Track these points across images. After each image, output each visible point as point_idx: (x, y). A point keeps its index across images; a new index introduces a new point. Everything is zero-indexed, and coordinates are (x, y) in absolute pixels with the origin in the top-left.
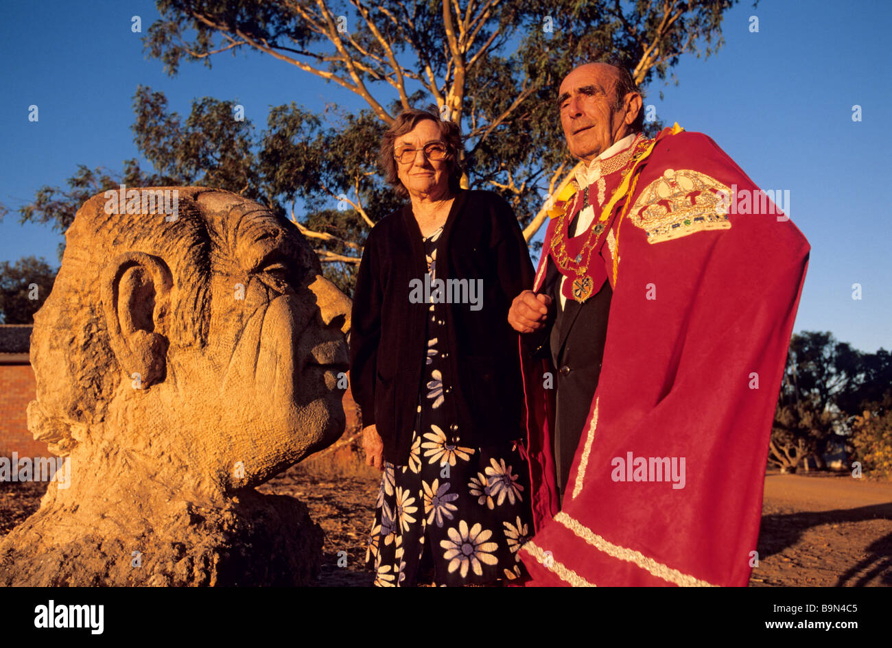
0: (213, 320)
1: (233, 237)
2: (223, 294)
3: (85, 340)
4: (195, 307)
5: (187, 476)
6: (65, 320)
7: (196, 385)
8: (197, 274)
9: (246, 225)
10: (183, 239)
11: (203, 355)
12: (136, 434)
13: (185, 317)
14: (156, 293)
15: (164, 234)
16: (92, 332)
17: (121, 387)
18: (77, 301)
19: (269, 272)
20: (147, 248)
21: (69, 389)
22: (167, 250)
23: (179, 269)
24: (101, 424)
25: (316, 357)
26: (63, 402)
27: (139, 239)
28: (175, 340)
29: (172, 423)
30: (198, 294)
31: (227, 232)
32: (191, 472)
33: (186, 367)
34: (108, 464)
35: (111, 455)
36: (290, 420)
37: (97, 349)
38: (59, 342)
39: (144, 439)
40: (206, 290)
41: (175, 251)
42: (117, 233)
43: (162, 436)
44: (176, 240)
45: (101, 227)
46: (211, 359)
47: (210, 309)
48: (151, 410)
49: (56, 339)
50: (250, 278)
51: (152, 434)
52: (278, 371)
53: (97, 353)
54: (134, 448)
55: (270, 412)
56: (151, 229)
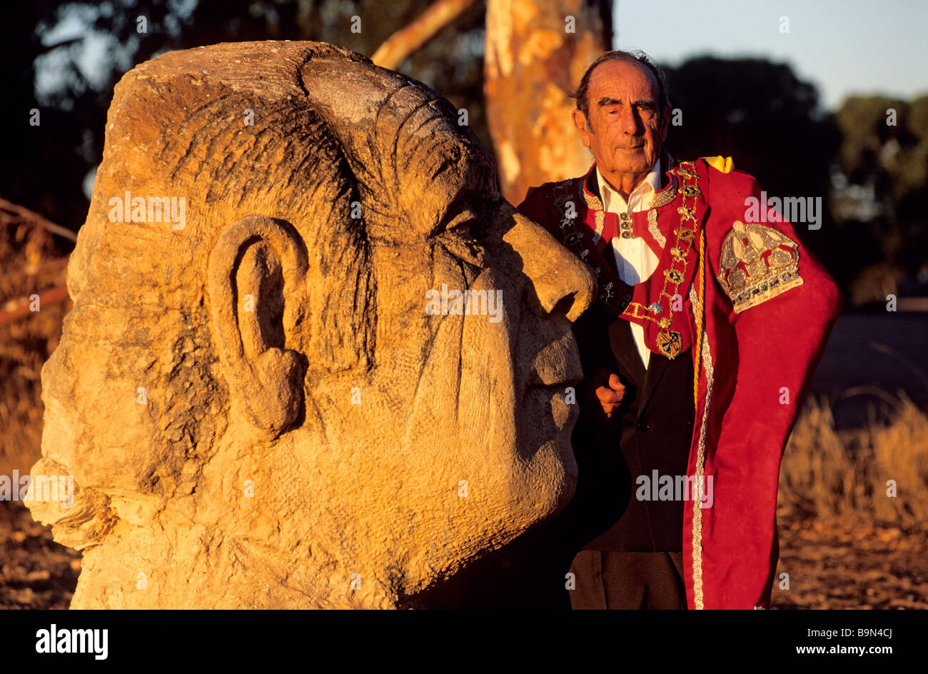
0: (381, 326)
1: (392, 171)
2: (396, 280)
3: (174, 364)
4: (355, 307)
5: (335, 579)
6: (137, 333)
7: (359, 432)
8: (352, 248)
9: (409, 146)
10: (322, 188)
11: (370, 383)
12: (255, 514)
13: (340, 324)
14: (284, 282)
15: (290, 180)
16: (184, 351)
17: (227, 438)
18: (156, 300)
19: (453, 230)
20: (266, 207)
21: (146, 444)
22: (299, 209)
23: (321, 240)
24: (191, 498)
25: (541, 376)
26: (134, 464)
27: (251, 189)
28: (323, 361)
29: (314, 493)
30: (357, 284)
31: (379, 162)
32: (342, 571)
33: (341, 404)
34: (207, 563)
35: (213, 548)
36: (513, 484)
37: (191, 378)
38: (125, 367)
39: (269, 521)
40: (369, 275)
41: (311, 209)
42: (210, 180)
43: (297, 516)
44: (311, 191)
45: (178, 168)
46: (383, 390)
47: (375, 308)
48: (280, 474)
49: (119, 362)
50: (432, 247)
51: (282, 513)
52: (493, 406)
53: (191, 384)
54: (250, 534)
55: (483, 473)
56: (267, 173)
